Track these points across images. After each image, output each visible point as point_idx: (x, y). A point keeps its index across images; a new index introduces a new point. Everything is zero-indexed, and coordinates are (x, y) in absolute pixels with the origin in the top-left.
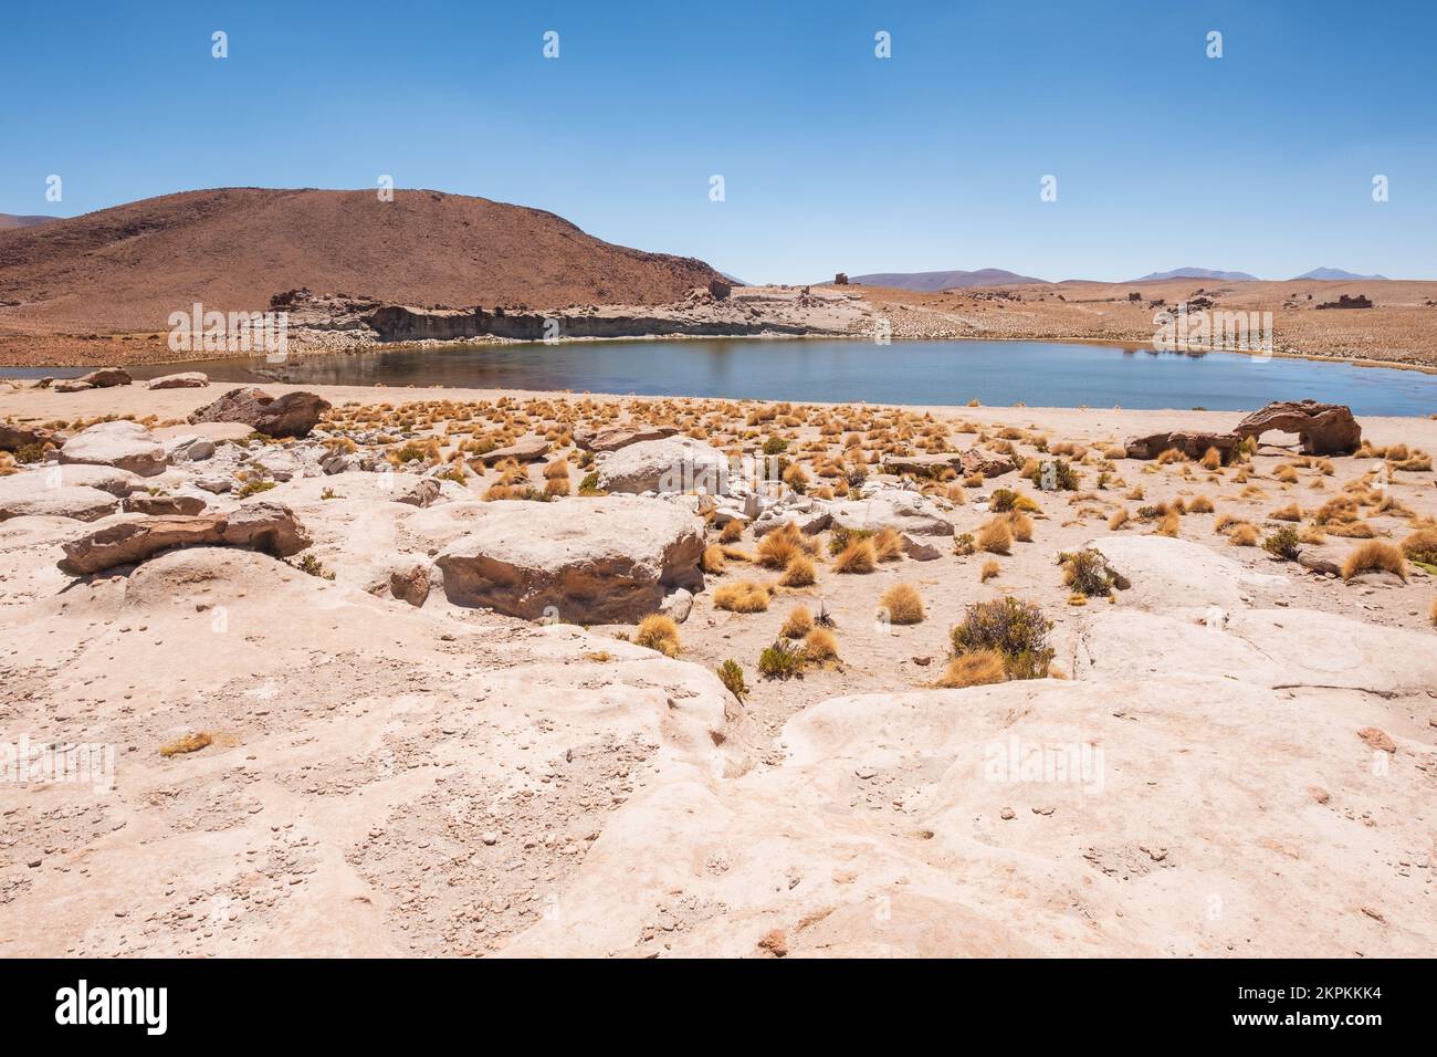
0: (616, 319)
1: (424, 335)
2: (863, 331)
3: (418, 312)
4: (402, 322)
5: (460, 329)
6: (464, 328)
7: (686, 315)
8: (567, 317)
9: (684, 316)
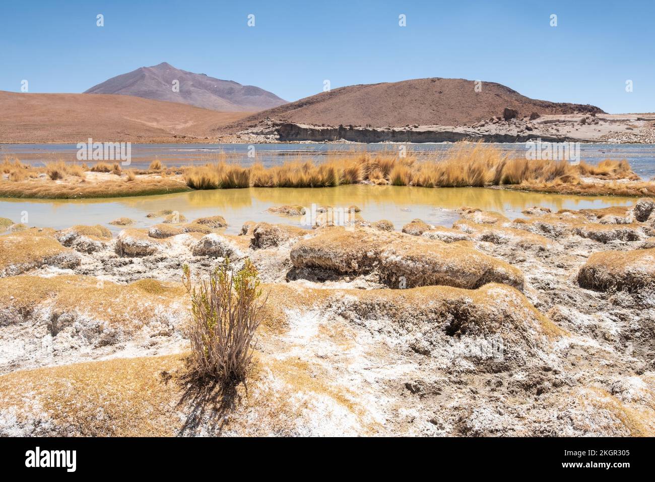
0: (424, 132)
1: (306, 138)
2: (609, 140)
3: (303, 126)
4: (293, 132)
5: (328, 136)
6: (330, 136)
7: (476, 130)
8: (394, 131)
9: (474, 130)
